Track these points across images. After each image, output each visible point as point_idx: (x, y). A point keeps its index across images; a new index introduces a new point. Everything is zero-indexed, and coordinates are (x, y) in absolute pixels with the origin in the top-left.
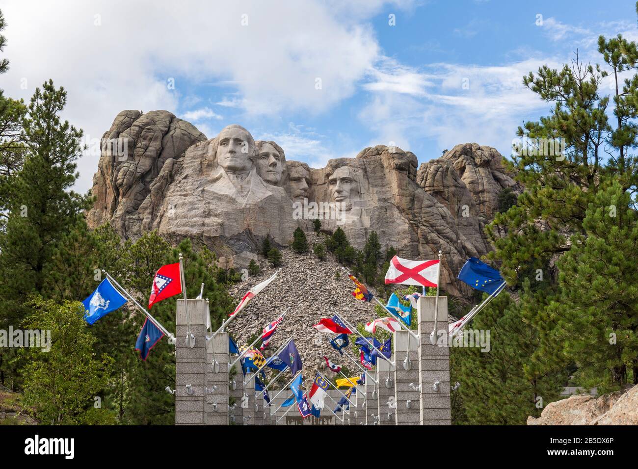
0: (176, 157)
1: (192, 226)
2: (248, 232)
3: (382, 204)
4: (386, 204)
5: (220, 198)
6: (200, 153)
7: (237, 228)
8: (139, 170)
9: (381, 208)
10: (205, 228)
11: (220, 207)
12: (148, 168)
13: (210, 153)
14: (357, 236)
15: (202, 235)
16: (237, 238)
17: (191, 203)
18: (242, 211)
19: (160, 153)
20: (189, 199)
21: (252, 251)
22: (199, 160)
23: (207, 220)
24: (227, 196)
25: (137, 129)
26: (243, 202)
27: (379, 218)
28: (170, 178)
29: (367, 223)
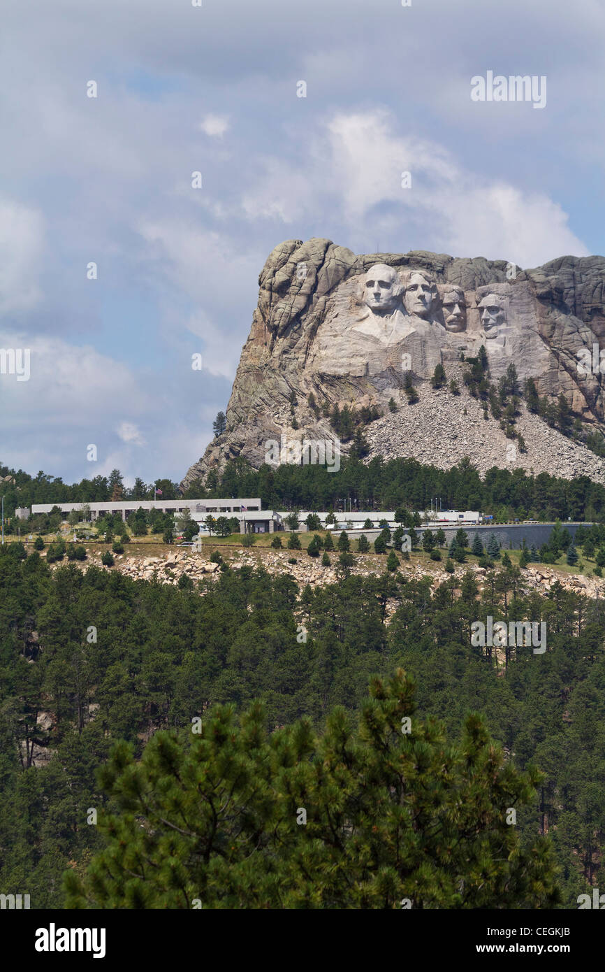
0: (328, 293)
1: (340, 367)
2: (391, 369)
3: (525, 331)
4: (530, 332)
5: (366, 338)
6: (350, 291)
7: (379, 366)
8: (294, 310)
9: (524, 336)
10: (352, 369)
11: (368, 347)
12: (302, 306)
13: (359, 293)
14: (500, 364)
15: (348, 375)
16: (381, 375)
17: (341, 344)
18: (386, 351)
19: (314, 288)
20: (339, 339)
21: (394, 387)
22: (350, 298)
23: (353, 361)
24: (372, 336)
25: (292, 266)
26: (387, 341)
27: (521, 347)
28: (320, 320)
29: (509, 352)
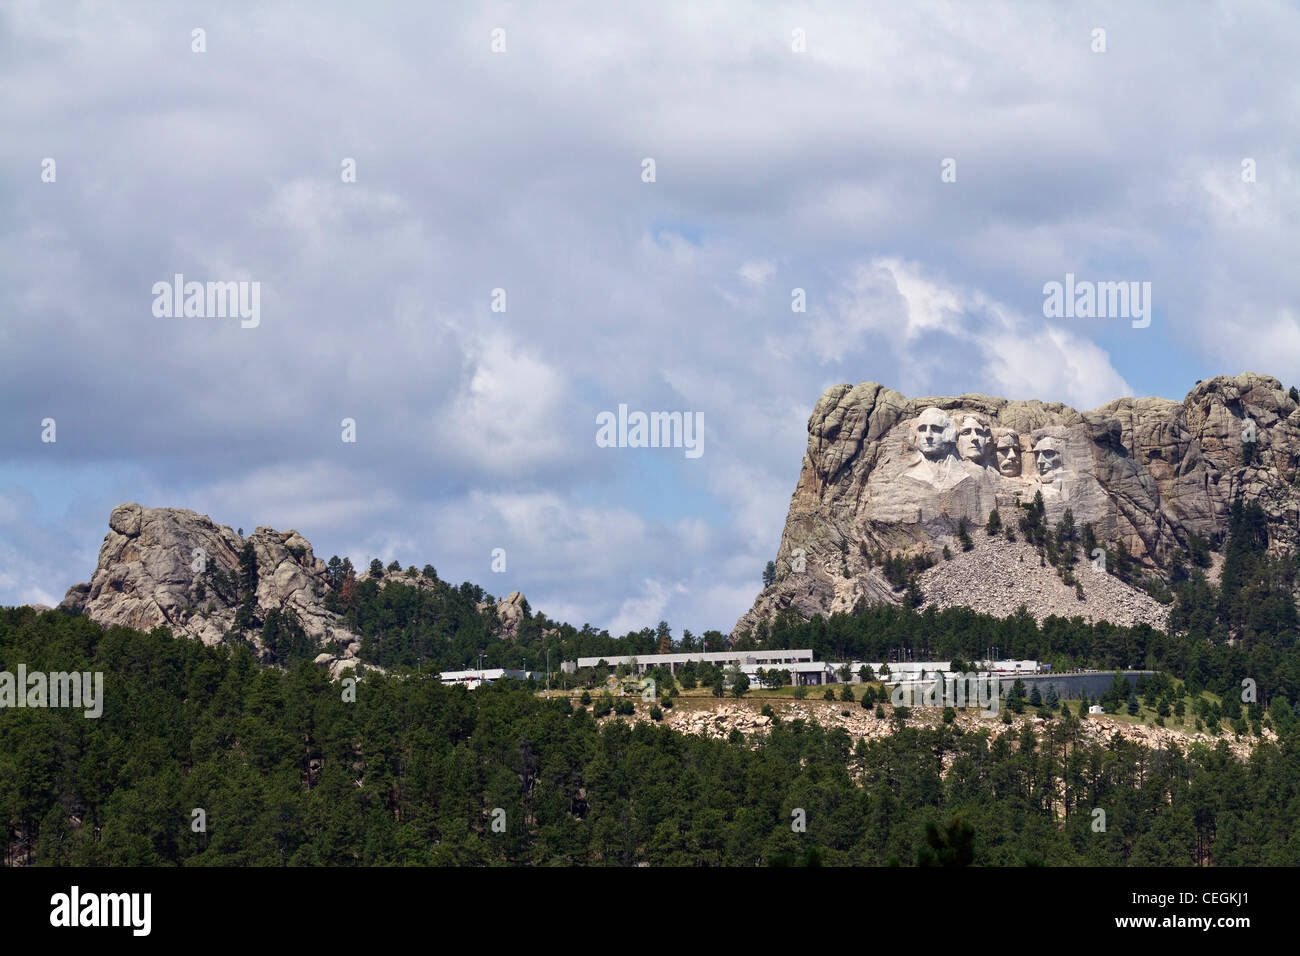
0: (879, 438)
1: (892, 514)
2: (945, 516)
3: (1082, 475)
4: (1087, 475)
5: (918, 484)
6: (902, 436)
7: (933, 512)
8: (844, 456)
9: (1081, 480)
10: (904, 516)
11: (921, 493)
12: (853, 452)
13: (911, 438)
14: (1057, 509)
15: (900, 522)
16: (935, 522)
17: (892, 491)
18: (939, 496)
19: (865, 433)
20: (891, 486)
21: (948, 534)
22: (901, 443)
23: (906, 508)
24: (925, 482)
25: (842, 410)
26: (940, 487)
27: (1079, 491)
28: (871, 466)
29: (1066, 496)
